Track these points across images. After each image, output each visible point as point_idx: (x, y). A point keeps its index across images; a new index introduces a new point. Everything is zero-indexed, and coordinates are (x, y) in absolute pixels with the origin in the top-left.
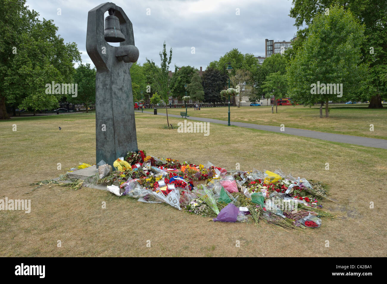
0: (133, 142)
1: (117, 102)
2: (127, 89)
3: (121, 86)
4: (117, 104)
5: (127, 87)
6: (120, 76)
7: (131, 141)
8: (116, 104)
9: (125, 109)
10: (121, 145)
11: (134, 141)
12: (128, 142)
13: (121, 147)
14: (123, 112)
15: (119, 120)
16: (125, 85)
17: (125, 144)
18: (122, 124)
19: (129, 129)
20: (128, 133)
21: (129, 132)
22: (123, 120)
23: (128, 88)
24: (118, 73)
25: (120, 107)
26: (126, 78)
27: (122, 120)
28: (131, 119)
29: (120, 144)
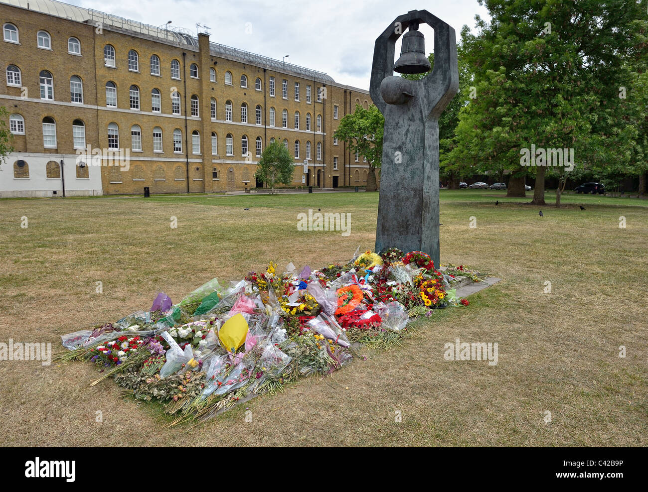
0: (410, 234)
1: (388, 168)
2: (413, 146)
3: (400, 143)
4: (388, 171)
5: (413, 143)
6: (399, 128)
7: (408, 233)
8: (386, 171)
9: (403, 179)
10: (386, 233)
11: (412, 234)
12: (400, 232)
13: (386, 237)
14: (398, 185)
15: (389, 195)
16: (408, 140)
17: (394, 234)
18: (393, 203)
19: (407, 212)
20: (404, 219)
21: (406, 217)
22: (396, 196)
23: (415, 146)
24: (397, 124)
25: (394, 176)
26: (413, 128)
27: (394, 196)
28: (413, 198)
29: (384, 232)
